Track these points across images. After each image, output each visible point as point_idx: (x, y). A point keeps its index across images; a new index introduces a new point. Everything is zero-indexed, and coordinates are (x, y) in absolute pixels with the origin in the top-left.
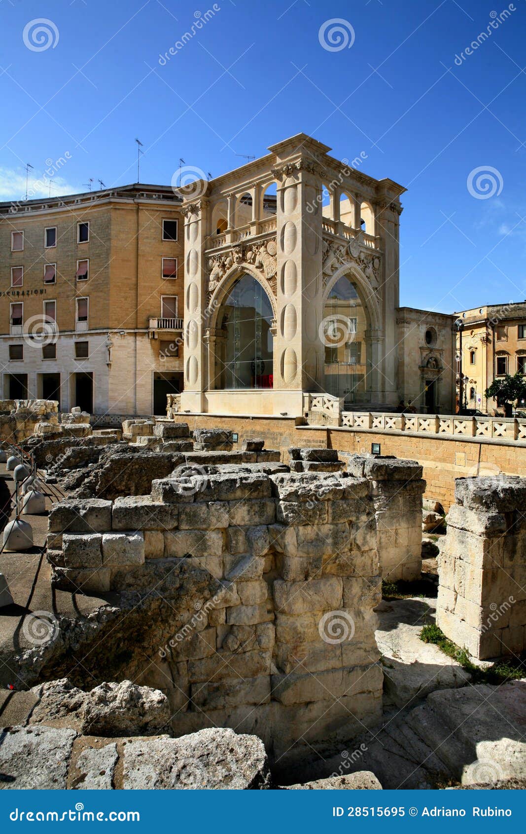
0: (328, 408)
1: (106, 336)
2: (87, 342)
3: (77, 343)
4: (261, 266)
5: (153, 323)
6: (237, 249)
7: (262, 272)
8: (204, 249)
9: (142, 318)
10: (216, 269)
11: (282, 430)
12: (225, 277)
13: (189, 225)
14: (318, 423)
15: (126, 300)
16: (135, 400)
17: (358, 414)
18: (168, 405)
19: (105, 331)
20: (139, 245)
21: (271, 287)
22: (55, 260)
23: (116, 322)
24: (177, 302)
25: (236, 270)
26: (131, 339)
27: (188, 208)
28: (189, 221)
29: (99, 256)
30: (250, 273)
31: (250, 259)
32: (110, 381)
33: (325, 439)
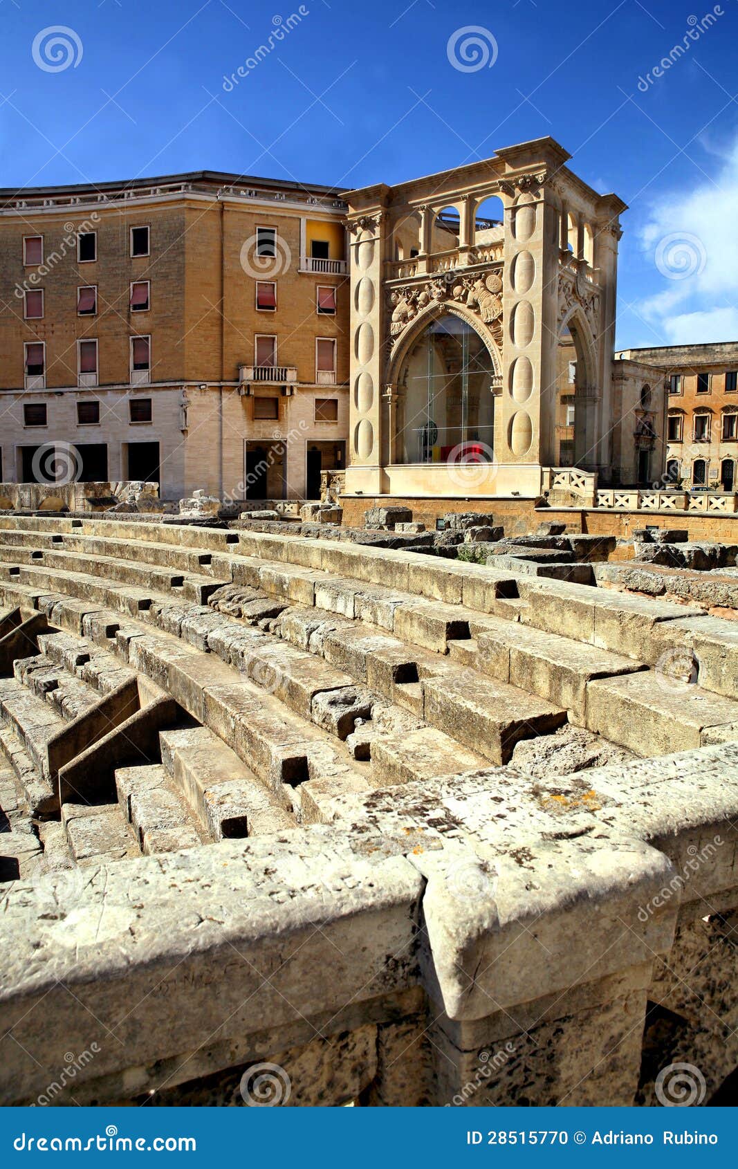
0: (577, 485)
1: (180, 391)
2: (149, 400)
3: (132, 402)
4: (475, 306)
5: (248, 374)
6: (440, 282)
7: (478, 313)
8: (383, 279)
9: (230, 365)
10: (402, 306)
11: (514, 513)
12: (416, 318)
13: (358, 245)
14: (564, 504)
15: (206, 340)
16: (221, 478)
17: (622, 492)
18: (323, 485)
19: (178, 384)
20: (225, 263)
21: (492, 333)
22: (95, 281)
23: (194, 372)
24: (276, 345)
25: (436, 308)
26: (215, 395)
27: (359, 221)
28: (358, 239)
29: (166, 276)
30: (458, 314)
31: (459, 295)
32: (186, 454)
33: (579, 522)
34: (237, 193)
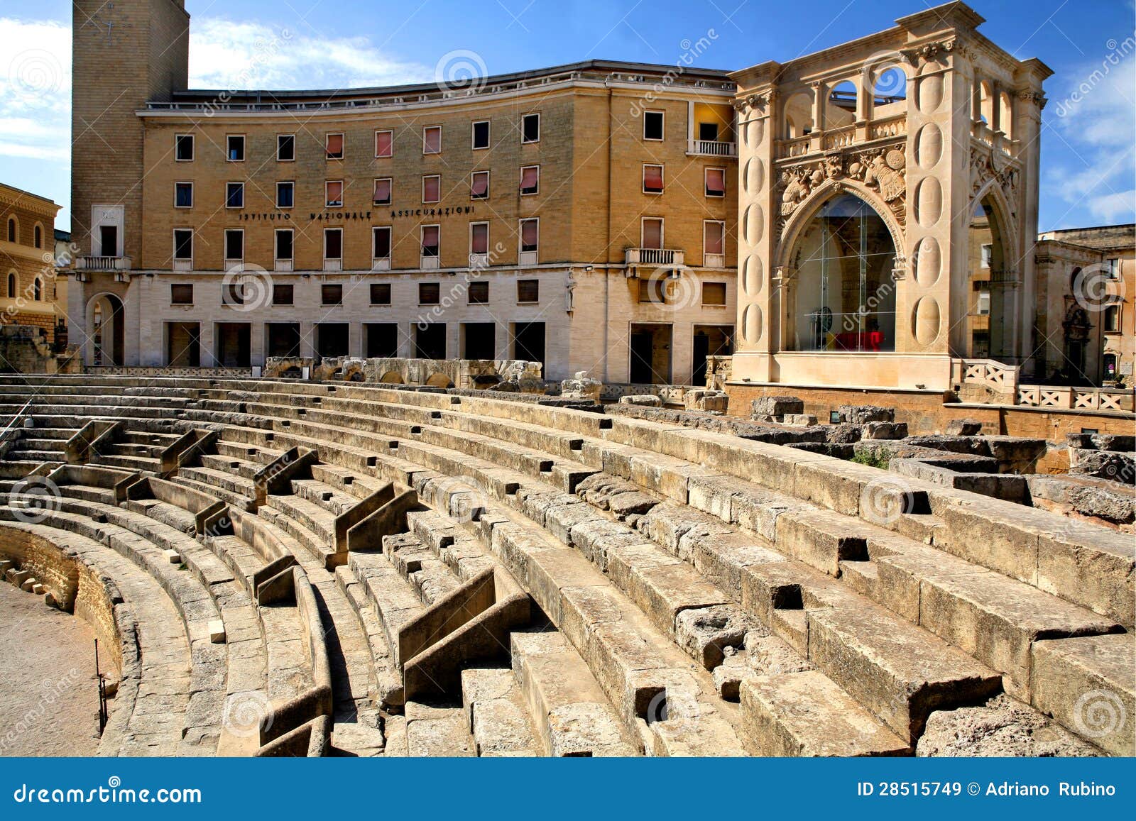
0: (993, 379)
1: (566, 272)
2: (536, 282)
3: (520, 282)
4: (874, 183)
5: (634, 256)
6: (835, 159)
7: (878, 191)
8: (773, 159)
9: (616, 248)
10: (794, 185)
11: (919, 408)
12: (809, 198)
13: (746, 124)
14: (978, 400)
15: (593, 222)
16: (605, 360)
17: (1050, 388)
18: (709, 371)
19: (564, 265)
20: (612, 147)
21: (894, 212)
22: (488, 167)
23: (580, 254)
24: (662, 227)
25: (831, 187)
26: (601, 276)
27: (747, 100)
28: (747, 118)
29: (555, 161)
30: (855, 192)
31: (857, 172)
32: (571, 335)
33: (997, 421)
34: (625, 79)
